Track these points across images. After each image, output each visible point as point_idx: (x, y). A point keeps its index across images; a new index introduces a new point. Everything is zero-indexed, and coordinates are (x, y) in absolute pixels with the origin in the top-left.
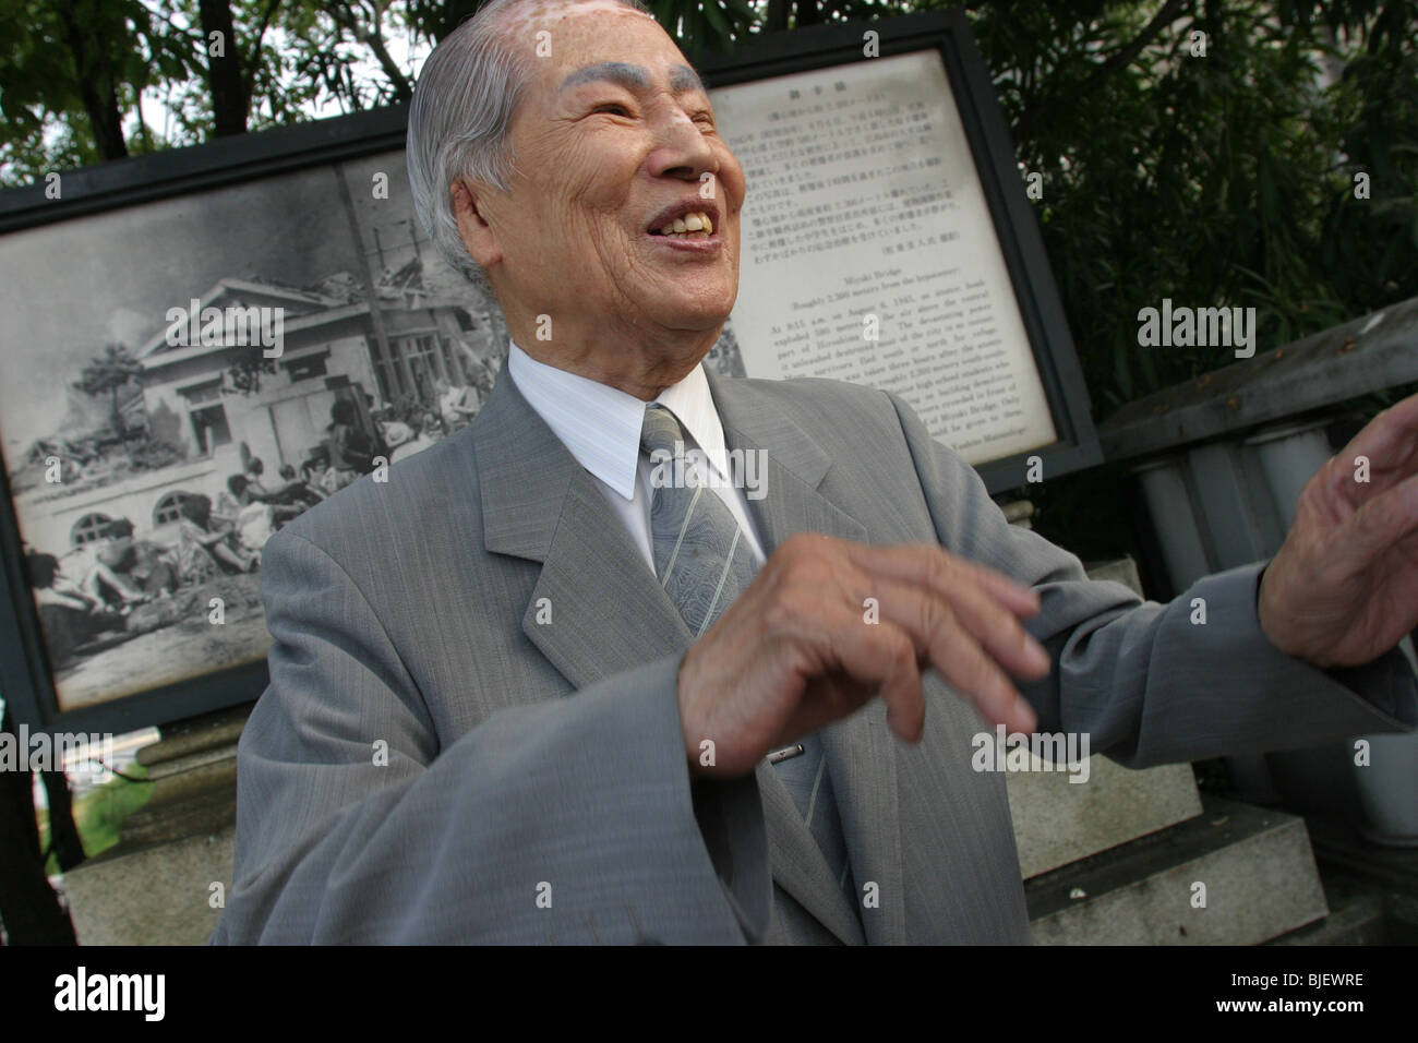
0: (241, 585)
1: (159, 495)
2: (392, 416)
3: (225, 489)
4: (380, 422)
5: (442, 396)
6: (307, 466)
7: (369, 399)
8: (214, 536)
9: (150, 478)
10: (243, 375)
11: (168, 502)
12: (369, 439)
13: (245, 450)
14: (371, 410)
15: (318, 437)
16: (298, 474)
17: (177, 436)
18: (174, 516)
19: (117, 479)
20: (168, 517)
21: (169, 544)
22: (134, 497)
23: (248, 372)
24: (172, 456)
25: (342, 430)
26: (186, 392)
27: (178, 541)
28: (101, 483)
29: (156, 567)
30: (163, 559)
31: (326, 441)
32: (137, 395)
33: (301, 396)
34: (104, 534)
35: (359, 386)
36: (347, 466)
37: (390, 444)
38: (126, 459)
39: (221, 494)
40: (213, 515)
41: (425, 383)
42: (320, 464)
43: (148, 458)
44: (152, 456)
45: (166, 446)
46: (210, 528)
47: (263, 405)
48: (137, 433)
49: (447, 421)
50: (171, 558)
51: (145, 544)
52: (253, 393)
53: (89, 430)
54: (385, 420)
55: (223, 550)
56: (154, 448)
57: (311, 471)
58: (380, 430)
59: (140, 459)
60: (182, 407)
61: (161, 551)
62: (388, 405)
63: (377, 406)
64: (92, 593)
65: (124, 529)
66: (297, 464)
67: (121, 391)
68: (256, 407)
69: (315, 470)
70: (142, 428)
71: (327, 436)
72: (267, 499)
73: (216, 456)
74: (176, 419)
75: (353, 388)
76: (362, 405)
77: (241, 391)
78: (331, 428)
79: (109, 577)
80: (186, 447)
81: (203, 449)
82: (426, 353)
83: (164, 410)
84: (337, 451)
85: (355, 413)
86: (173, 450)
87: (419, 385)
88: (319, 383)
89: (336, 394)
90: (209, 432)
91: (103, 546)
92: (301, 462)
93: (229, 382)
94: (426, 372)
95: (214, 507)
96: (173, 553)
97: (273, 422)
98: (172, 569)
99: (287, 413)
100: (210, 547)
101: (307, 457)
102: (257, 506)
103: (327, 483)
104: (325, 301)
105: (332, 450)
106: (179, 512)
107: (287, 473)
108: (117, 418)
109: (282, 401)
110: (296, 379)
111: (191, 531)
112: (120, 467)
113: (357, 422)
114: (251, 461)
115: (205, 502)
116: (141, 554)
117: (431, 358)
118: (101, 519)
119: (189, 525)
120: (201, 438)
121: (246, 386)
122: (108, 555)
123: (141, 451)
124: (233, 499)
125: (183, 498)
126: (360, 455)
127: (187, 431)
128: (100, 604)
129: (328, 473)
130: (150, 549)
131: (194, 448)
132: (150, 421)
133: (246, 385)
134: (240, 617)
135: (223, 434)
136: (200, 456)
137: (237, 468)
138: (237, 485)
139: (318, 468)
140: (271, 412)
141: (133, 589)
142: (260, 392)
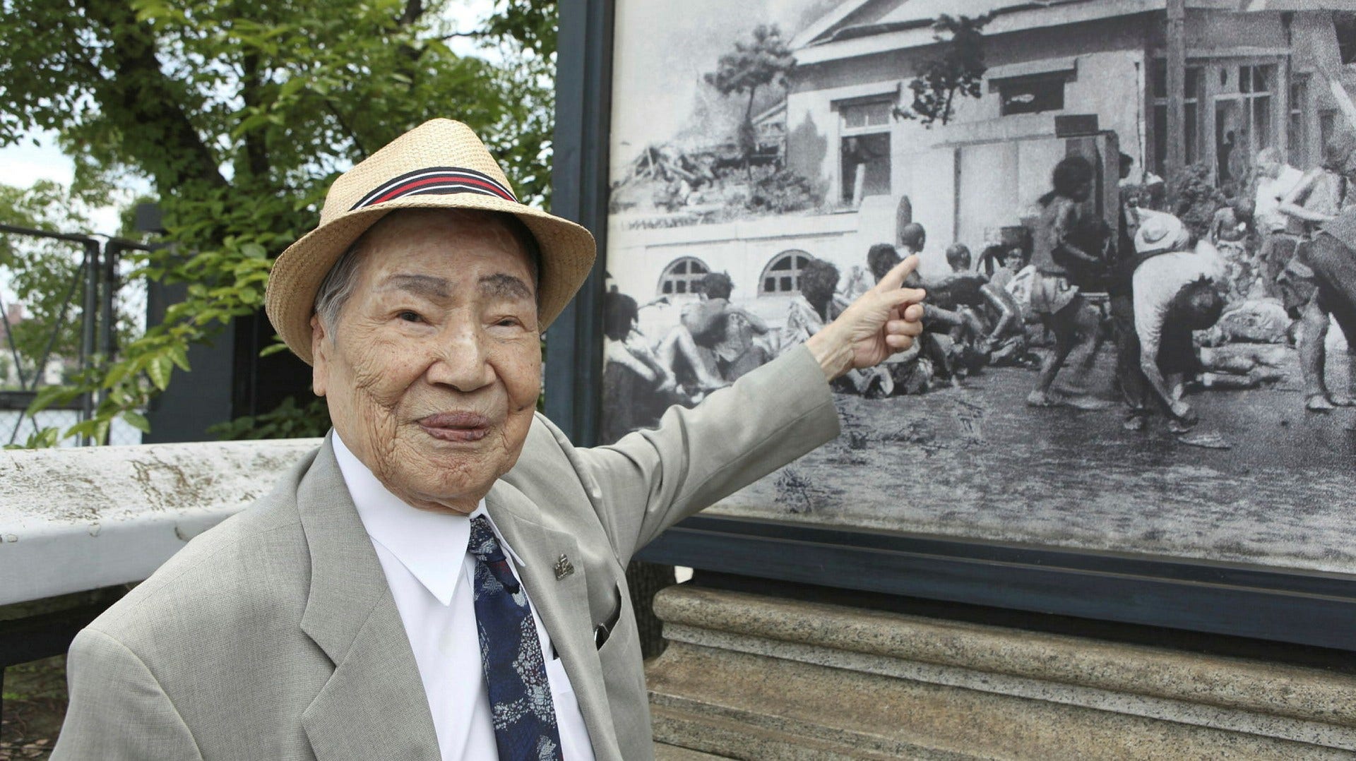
0: (850, 409)
1: (775, 250)
2: (1157, 199)
3: (864, 263)
4: (1132, 205)
5: (1262, 179)
6: (995, 254)
7: (1124, 163)
9: (770, 223)
10: (930, 92)
11: (783, 263)
12: (1106, 231)
13: (906, 209)
14: (1122, 183)
15: (1021, 211)
16: (974, 261)
17: (816, 170)
18: (786, 285)
19: (728, 215)
20: (778, 284)
21: (770, 324)
22: (743, 243)
23: (938, 88)
24: (804, 197)
25: (1063, 207)
26: (843, 107)
27: (783, 323)
28: (708, 217)
29: (747, 351)
30: (757, 341)
31: (1033, 219)
32: (779, 103)
33: (1011, 139)
34: (696, 287)
35: (1112, 137)
36: (1057, 269)
37: (1141, 246)
38: (745, 191)
39: (856, 268)
40: (836, 296)
41: (1238, 150)
42: (1014, 256)
43: (772, 194)
44: (779, 193)
45: (799, 181)
46: (829, 316)
47: (948, 144)
48: (766, 156)
49: (1260, 228)
50: (768, 343)
51: (741, 315)
52: (938, 122)
53: (710, 142)
54: (1142, 205)
56: (783, 183)
57: (995, 262)
58: (1130, 220)
59: (762, 194)
60: (833, 128)
61: (758, 330)
62: (1154, 179)
63: (1135, 177)
64: (665, 362)
65: (720, 287)
66: (977, 249)
67: (761, 91)
68: (936, 147)
69: (1002, 264)
70: (774, 150)
71: (1037, 213)
73: (862, 210)
74: (821, 143)
75: (1101, 141)
76: (1109, 171)
77: (921, 117)
78: (1045, 201)
79: (689, 348)
80: (824, 188)
81: (848, 195)
82: (1253, 95)
83: (808, 128)
84: (1046, 241)
85: (1093, 182)
86: (806, 190)
87: (1223, 152)
88: (1046, 122)
89: (1069, 145)
90: (861, 170)
91: (690, 305)
92: (984, 246)
93: (907, 100)
94: (1244, 132)
95: (841, 285)
96: (772, 337)
97: (958, 172)
99: (982, 164)
101: (996, 240)
103: (1016, 289)
105: (1037, 236)
106: (794, 281)
107: (958, 258)
108: (747, 130)
109: (980, 142)
110: (1010, 109)
111: (803, 312)
112: (736, 199)
113: (1092, 200)
114: (909, 228)
115: (831, 273)
116: (733, 327)
117: (1262, 104)
118: (697, 267)
119: (801, 302)
120: (848, 179)
121: (929, 110)
122: (693, 318)
123: (765, 183)
125: (803, 262)
126: (1083, 255)
127: (831, 165)
128: (670, 381)
129: (1022, 273)
130: (746, 323)
131: (834, 192)
132: (786, 141)
133: (930, 108)
134: (833, 456)
135: (880, 179)
136: (839, 206)
137: (888, 235)
138: (881, 259)
139: (1009, 261)
140: (958, 155)
141: (712, 373)
142: (949, 123)
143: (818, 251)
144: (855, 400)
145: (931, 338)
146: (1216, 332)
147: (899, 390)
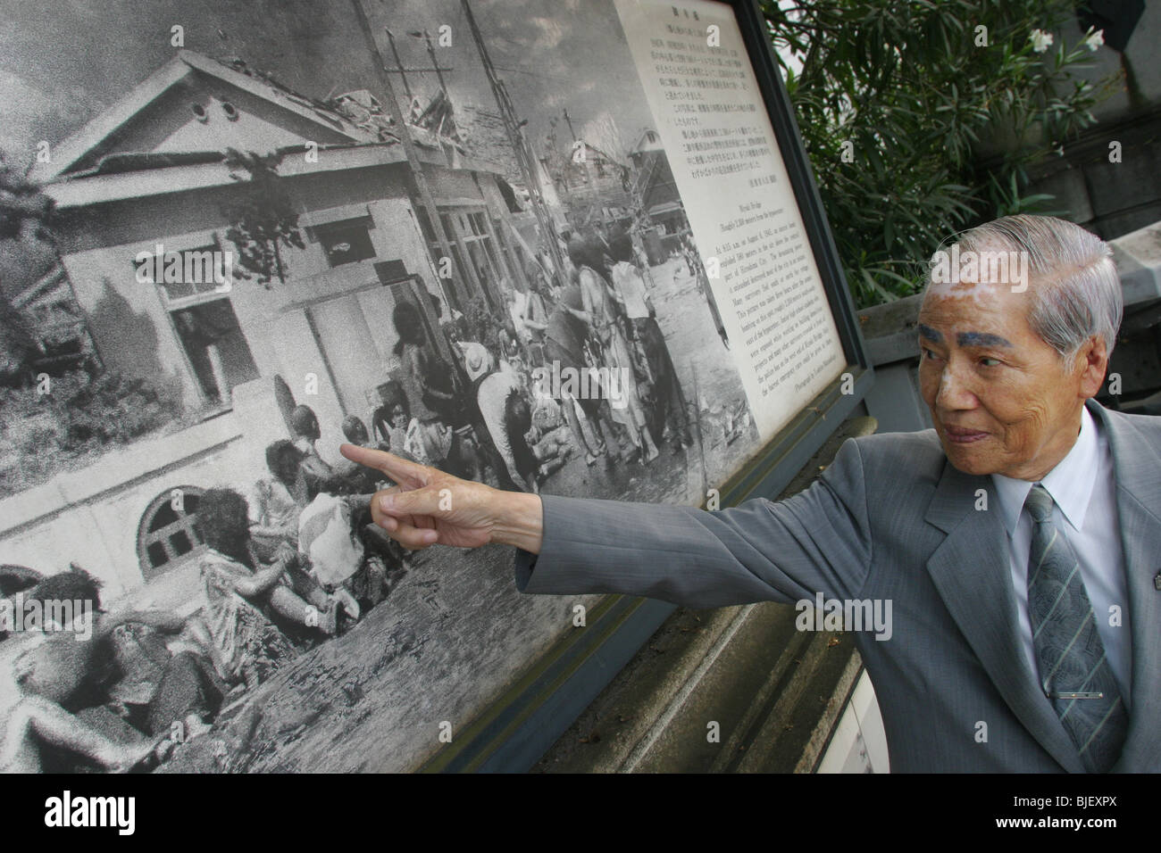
0: (330, 662)
1: (141, 500)
2: (465, 331)
4: (455, 342)
5: (509, 303)
6: (381, 417)
7: (435, 304)
8: (265, 575)
9: (115, 464)
10: (252, 244)
11: (162, 515)
12: (448, 369)
13: (284, 393)
14: (441, 321)
15: (386, 367)
16: (370, 431)
17: (156, 366)
18: (182, 544)
19: (37, 472)
20: (169, 548)
21: (183, 612)
22: (84, 509)
23: (261, 240)
24: (152, 409)
25: (412, 352)
27: (202, 601)
29: (167, 670)
30: (176, 647)
31: (396, 371)
32: (50, 268)
33: (349, 292)
35: (420, 281)
36: (432, 415)
38: (48, 423)
39: (261, 484)
40: (254, 530)
41: (490, 283)
42: (398, 414)
43: (100, 416)
44: (107, 412)
45: (135, 387)
46: (256, 560)
47: (295, 305)
49: (522, 341)
50: (194, 640)
51: (132, 622)
52: (275, 280)
54: (458, 338)
55: (284, 597)
56: (111, 395)
57: (387, 424)
58: (458, 355)
59: (83, 419)
60: (153, 301)
61: (171, 630)
62: (458, 315)
63: (446, 318)
67: (5, 252)
68: (285, 309)
69: (393, 426)
70: (74, 345)
72: (335, 486)
73: (237, 406)
74: (145, 324)
75: (413, 283)
76: (429, 312)
77: (256, 276)
78: (398, 350)
80: (178, 390)
81: (211, 392)
82: (482, 237)
83: (115, 305)
84: (414, 387)
85: (423, 324)
86: (151, 397)
88: (366, 271)
89: (395, 291)
90: (213, 353)
92: (372, 410)
94: (488, 267)
95: (254, 513)
96: (195, 629)
97: (317, 336)
98: (200, 664)
99: (334, 321)
100: (261, 598)
101: (378, 402)
102: (324, 501)
103: (412, 446)
104: (349, 131)
105: (406, 386)
106: (190, 533)
107: (354, 432)
109: (323, 299)
110: (336, 260)
111: (221, 571)
112: (38, 441)
113: (429, 342)
114: (297, 412)
115: (232, 502)
116: (128, 646)
117: (488, 245)
119: (213, 559)
120: (201, 368)
121: (261, 267)
122: (45, 671)
123: (81, 400)
124: (281, 490)
125: (192, 502)
126: (443, 395)
129: (410, 429)
130: (146, 630)
131: (192, 392)
132: (87, 328)
133: (261, 263)
134: (339, 730)
135: (241, 363)
136: (206, 408)
137: (277, 427)
138: (283, 460)
139: (396, 420)
140: (309, 316)
141: (127, 740)
142: (286, 280)
143: (205, 478)
144: (329, 646)
145: (368, 530)
146: (534, 430)
147: (365, 606)
